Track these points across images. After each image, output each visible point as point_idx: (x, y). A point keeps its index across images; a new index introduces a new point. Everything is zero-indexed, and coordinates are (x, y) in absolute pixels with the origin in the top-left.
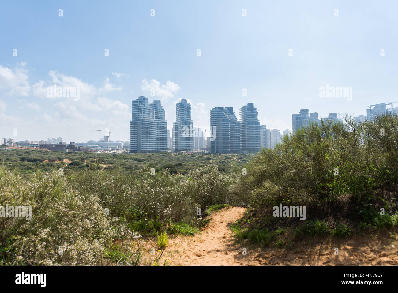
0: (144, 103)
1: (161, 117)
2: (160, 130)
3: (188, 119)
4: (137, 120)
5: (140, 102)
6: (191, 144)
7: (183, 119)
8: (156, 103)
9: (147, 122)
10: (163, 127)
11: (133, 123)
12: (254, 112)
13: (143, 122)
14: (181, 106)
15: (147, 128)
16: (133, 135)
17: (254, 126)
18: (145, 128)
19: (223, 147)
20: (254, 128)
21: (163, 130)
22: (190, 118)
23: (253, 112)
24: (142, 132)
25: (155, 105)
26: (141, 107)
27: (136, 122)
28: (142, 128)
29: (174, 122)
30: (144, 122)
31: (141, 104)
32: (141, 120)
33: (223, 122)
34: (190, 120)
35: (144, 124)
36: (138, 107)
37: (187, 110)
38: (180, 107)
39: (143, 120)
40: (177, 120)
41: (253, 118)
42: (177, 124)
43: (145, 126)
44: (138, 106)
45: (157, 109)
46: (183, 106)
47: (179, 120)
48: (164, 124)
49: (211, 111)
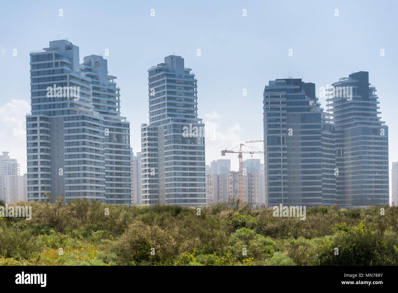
0: (71, 59)
1: (109, 108)
2: (111, 146)
3: (186, 116)
4: (50, 113)
5: (57, 56)
6: (200, 190)
7: (175, 116)
8: (93, 64)
9: (83, 118)
10: (119, 138)
11: (38, 122)
12: (370, 97)
13: (69, 119)
14: (167, 75)
15: (84, 137)
16: (39, 160)
17: (370, 138)
18: (78, 137)
19: (304, 195)
20: (370, 143)
21: (117, 147)
22: (192, 112)
23: (368, 100)
24: (69, 150)
25: (90, 70)
26: (62, 71)
27: (46, 119)
28: (68, 138)
29: (145, 125)
30: (73, 118)
31: (63, 64)
32: (63, 112)
33: (302, 122)
34: (194, 117)
35: (73, 125)
36: (54, 72)
37: (186, 88)
38: (165, 78)
39: (69, 112)
40: (151, 120)
41: (368, 115)
42: (155, 129)
43: (78, 131)
44: (51, 69)
45: (98, 83)
46: (174, 76)
47: (164, 116)
48: (120, 130)
49: (267, 90)
